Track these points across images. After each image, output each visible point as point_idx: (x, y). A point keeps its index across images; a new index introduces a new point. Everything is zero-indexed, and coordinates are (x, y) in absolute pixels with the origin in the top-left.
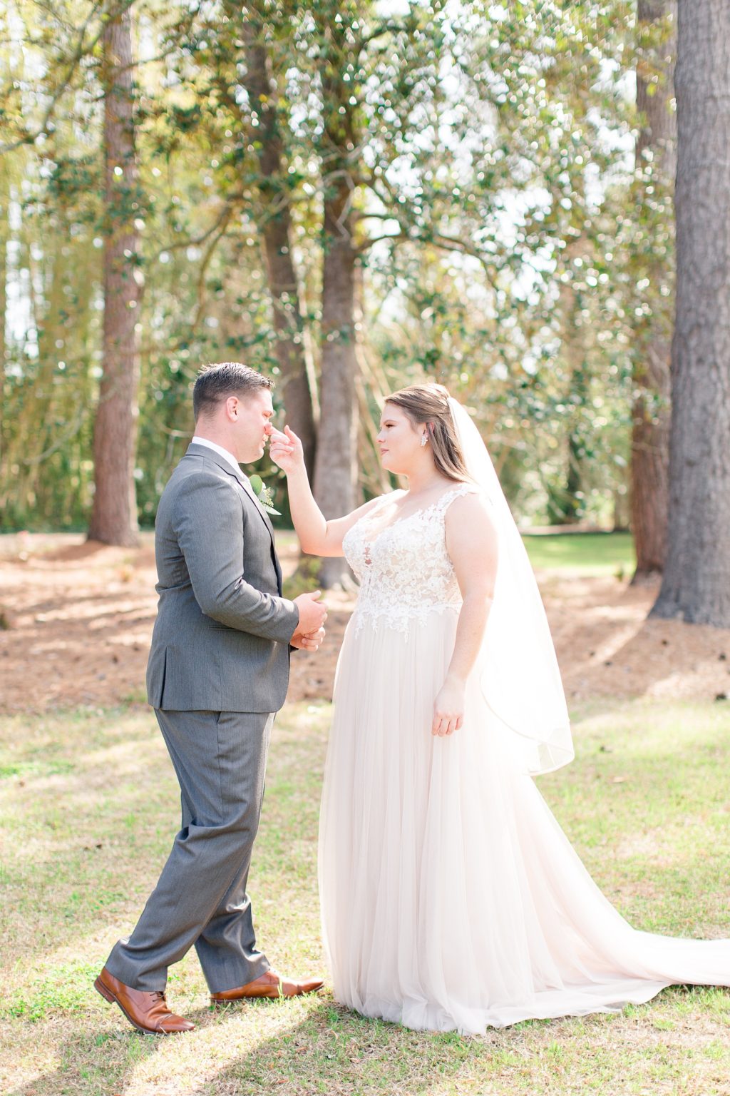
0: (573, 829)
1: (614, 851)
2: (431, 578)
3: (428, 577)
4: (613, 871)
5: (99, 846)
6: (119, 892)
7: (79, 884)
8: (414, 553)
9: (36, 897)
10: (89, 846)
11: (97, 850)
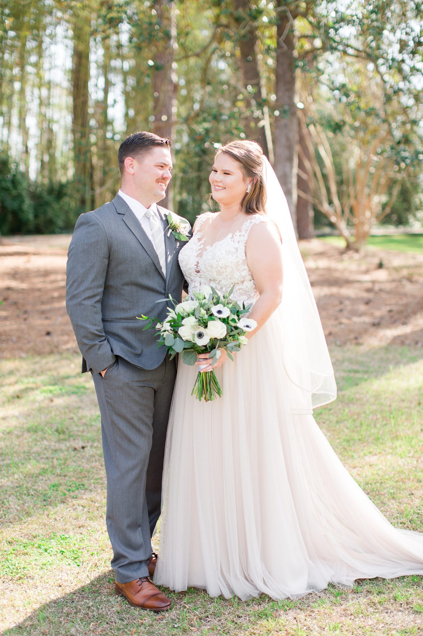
0: (393, 443)
1: (417, 461)
2: (245, 282)
3: (243, 282)
4: (412, 478)
5: (83, 448)
6: (83, 483)
7: (60, 476)
8: (232, 267)
9: (29, 485)
10: (77, 447)
11: (82, 450)
